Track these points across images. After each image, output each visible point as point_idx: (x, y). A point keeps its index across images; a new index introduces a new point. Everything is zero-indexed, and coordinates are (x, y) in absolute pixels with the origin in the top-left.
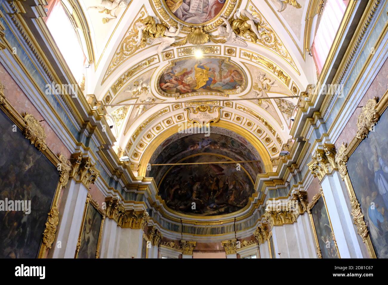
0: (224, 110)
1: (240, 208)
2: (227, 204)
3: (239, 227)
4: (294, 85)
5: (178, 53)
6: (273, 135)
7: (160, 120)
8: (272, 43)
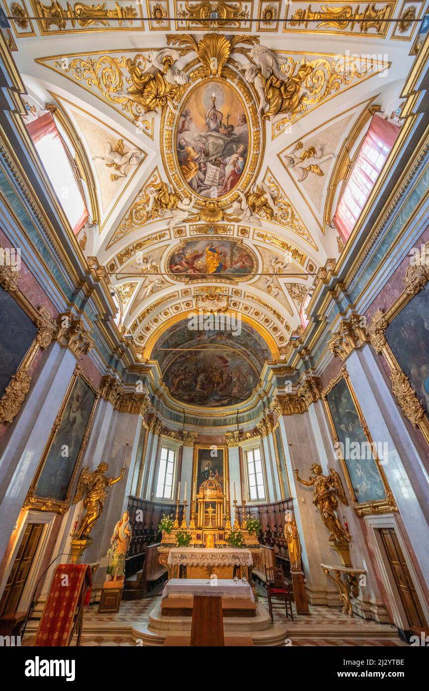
0: (232, 299)
1: (243, 400)
2: (231, 396)
3: (242, 419)
4: (310, 263)
5: (190, 231)
6: (280, 323)
7: (169, 306)
8: (289, 220)
